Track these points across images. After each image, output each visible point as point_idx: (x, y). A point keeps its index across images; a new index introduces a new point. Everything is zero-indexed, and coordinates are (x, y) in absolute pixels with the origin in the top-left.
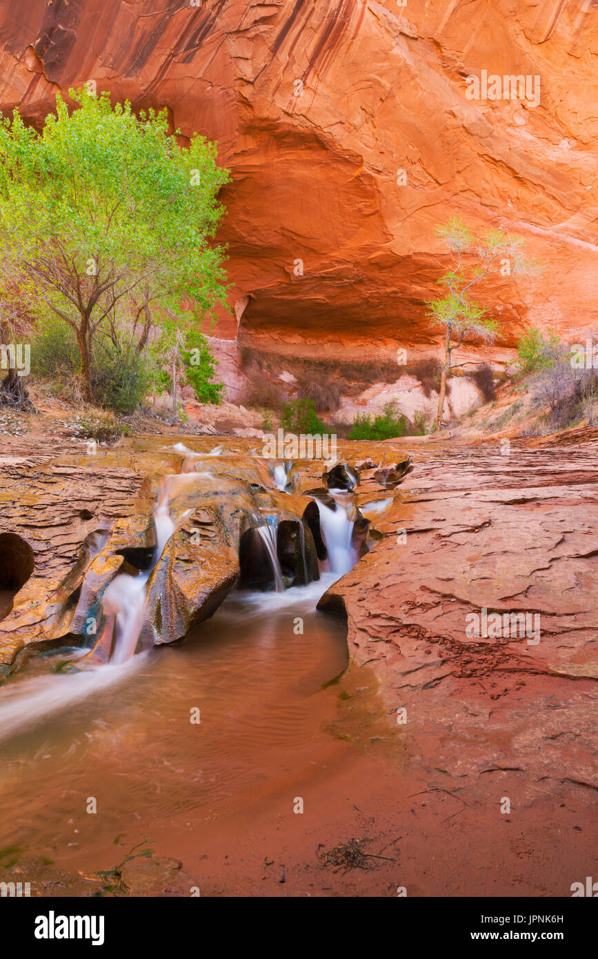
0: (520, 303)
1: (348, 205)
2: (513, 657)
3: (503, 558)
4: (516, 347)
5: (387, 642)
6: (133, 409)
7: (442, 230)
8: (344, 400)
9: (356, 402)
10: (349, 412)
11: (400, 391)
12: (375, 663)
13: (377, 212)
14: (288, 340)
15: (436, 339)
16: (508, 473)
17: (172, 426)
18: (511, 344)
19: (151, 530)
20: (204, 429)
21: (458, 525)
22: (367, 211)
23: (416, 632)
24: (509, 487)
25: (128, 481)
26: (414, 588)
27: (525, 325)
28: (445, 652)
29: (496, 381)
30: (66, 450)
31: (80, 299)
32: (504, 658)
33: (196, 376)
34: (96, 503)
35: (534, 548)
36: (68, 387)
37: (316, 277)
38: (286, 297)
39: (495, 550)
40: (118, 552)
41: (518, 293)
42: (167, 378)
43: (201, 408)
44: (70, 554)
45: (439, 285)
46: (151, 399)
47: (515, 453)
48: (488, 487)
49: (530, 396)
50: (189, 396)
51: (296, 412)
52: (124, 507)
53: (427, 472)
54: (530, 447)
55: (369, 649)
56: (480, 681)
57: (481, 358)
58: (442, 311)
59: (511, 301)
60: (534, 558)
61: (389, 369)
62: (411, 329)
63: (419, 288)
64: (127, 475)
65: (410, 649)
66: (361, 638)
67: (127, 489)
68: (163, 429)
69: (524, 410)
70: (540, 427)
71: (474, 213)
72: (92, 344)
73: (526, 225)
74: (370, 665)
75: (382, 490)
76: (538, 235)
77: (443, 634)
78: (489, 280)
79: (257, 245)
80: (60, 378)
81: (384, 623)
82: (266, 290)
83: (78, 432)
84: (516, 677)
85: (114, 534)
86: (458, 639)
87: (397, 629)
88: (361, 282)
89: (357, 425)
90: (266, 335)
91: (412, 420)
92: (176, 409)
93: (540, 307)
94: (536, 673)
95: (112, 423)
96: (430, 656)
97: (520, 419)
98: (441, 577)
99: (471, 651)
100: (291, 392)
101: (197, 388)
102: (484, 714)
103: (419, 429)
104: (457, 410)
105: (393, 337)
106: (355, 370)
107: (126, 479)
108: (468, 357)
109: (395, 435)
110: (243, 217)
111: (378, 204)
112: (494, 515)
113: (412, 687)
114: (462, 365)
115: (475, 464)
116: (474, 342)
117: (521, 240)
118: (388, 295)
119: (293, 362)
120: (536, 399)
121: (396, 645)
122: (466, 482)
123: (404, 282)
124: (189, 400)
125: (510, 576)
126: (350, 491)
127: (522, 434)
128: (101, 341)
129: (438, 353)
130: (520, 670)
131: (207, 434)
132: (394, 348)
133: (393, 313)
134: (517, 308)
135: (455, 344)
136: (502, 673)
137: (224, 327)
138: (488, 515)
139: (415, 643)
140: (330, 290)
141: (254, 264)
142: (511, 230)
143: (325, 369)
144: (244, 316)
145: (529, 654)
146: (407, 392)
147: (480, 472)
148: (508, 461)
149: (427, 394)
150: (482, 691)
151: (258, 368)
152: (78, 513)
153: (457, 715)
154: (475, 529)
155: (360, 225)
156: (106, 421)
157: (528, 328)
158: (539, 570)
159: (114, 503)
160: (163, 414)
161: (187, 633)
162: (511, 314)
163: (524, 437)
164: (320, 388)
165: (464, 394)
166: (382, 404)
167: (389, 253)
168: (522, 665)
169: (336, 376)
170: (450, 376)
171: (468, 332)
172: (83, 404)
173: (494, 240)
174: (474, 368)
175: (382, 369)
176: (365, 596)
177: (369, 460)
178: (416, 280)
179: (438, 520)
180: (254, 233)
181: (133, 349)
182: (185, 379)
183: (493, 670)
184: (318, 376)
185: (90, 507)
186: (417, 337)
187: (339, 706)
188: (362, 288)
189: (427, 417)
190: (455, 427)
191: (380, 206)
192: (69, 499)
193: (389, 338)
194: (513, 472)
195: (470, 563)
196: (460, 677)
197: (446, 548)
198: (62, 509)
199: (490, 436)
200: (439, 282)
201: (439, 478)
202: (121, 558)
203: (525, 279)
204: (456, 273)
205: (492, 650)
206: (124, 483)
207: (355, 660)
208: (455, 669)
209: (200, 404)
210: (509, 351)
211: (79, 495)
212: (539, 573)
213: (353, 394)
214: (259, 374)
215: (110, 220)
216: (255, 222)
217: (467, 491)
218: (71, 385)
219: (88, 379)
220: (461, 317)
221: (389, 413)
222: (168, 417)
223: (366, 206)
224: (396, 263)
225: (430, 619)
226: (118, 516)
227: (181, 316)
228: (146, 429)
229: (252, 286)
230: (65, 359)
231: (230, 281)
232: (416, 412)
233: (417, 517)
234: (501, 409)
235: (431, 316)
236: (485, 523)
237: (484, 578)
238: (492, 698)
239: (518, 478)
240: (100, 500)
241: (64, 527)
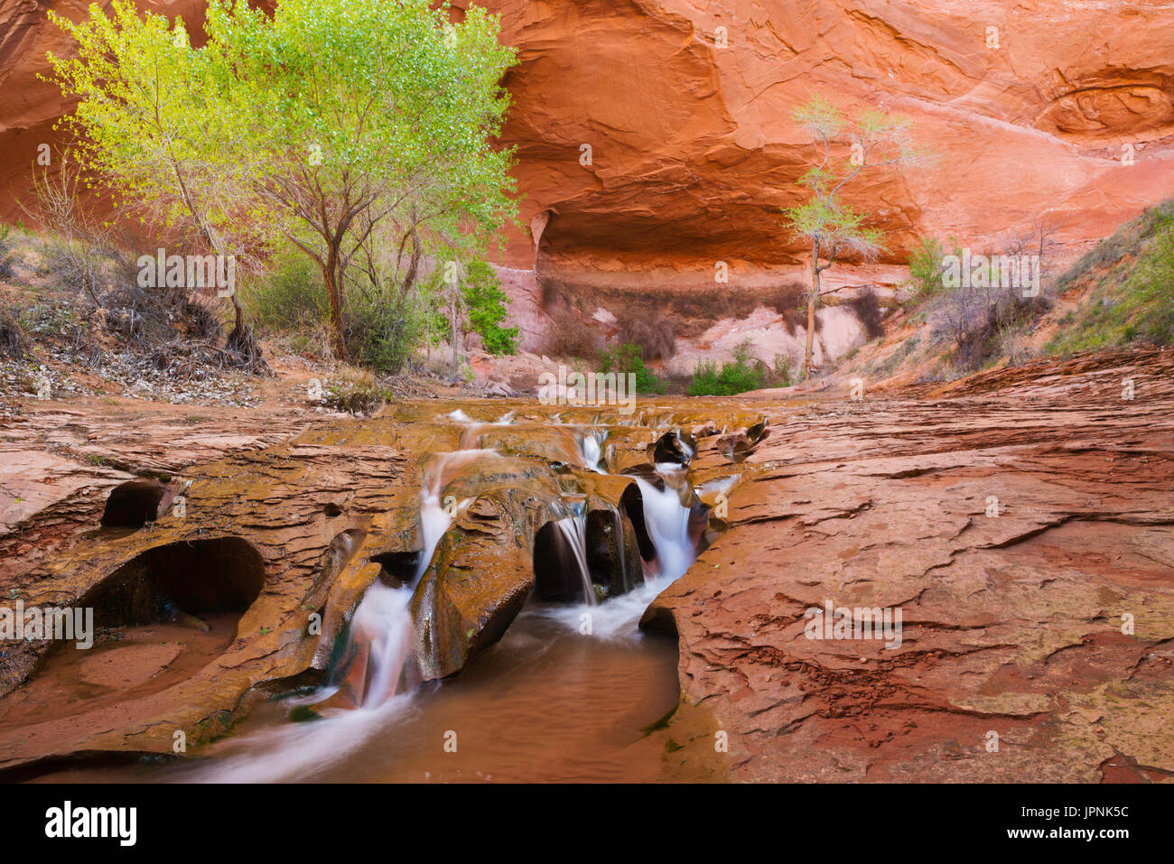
0: (911, 204)
1: (675, 86)
2: (901, 689)
3: (888, 552)
4: (907, 263)
5: (731, 670)
6: (399, 365)
7: (800, 113)
8: (680, 343)
9: (696, 345)
10: (687, 360)
11: (754, 328)
12: (715, 700)
13: (714, 93)
14: (602, 266)
15: (801, 257)
16: (896, 435)
17: (452, 386)
18: (901, 260)
19: (416, 530)
20: (496, 389)
21: (827, 509)
22: (702, 93)
23: (768, 656)
24: (899, 454)
25: (386, 463)
26: (768, 596)
27: (919, 234)
28: (809, 683)
29: (883, 310)
30: (308, 425)
31: (326, 225)
32: (888, 690)
33: (482, 319)
34: (345, 495)
35: (930, 537)
36: (313, 340)
37: (637, 183)
38: (598, 210)
39: (877, 542)
40: (374, 559)
41: (908, 191)
42: (444, 324)
43: (491, 361)
44: (312, 563)
45: (802, 186)
46: (424, 352)
47: (908, 407)
48: (870, 455)
49: (928, 328)
50: (474, 345)
51: (617, 362)
52: (381, 499)
53: (788, 437)
54: (931, 397)
55: (707, 682)
56: (855, 723)
57: (861, 280)
58: (804, 220)
59: (897, 202)
60: (929, 551)
61: (738, 300)
62: (766, 245)
63: (774, 191)
64: (386, 456)
65: (762, 679)
66: (697, 667)
67: (386, 474)
68: (439, 390)
69: (921, 348)
70: (944, 370)
71: (844, 89)
72: (344, 282)
73: (915, 101)
74: (708, 703)
75: (726, 465)
76: (932, 114)
77: (806, 658)
78: (867, 176)
79: (558, 145)
80: (303, 330)
81: (726, 645)
82: (572, 203)
83: (325, 400)
84: (905, 716)
85: (369, 535)
86: (825, 665)
87: (744, 652)
88: (696, 186)
89: (698, 375)
90: (574, 262)
91: (773, 367)
92: (457, 364)
93: (938, 209)
94: (932, 710)
95: (370, 387)
96: (789, 689)
97: (916, 361)
98: (803, 580)
99: (844, 681)
100: (609, 335)
101: (484, 334)
102: (859, 768)
103: (781, 377)
104: (833, 352)
105: (742, 256)
106: (694, 303)
107: (384, 461)
108: (845, 279)
109: (750, 388)
110: (538, 108)
111: (715, 82)
112: (877, 494)
113: (764, 732)
114: (836, 291)
115: (853, 425)
116: (850, 260)
117: (909, 121)
118: (732, 203)
119: (611, 295)
120: (938, 332)
121: (744, 675)
122: (838, 449)
123: (755, 183)
124: (474, 351)
125: (897, 577)
126: (685, 466)
127: (920, 381)
128: (355, 280)
129: (802, 275)
130: (910, 706)
131: (498, 395)
132: (744, 271)
133: (742, 225)
134: (907, 211)
135: (826, 263)
136: (885, 710)
137: (516, 252)
138: (867, 494)
139: (768, 673)
140: (657, 199)
141: (555, 169)
142: (894, 108)
143: (654, 303)
144: (544, 237)
145: (922, 684)
146: (764, 329)
147: (859, 435)
148: (898, 419)
149: (791, 331)
150: (858, 736)
151: (564, 305)
152: (322, 508)
153: (823, 771)
154: (850, 514)
155: (693, 112)
156: (362, 384)
157: (923, 238)
158: (937, 567)
159: (368, 494)
160: (440, 371)
161: (464, 665)
162: (900, 219)
163: (923, 384)
164: (648, 329)
165: (841, 329)
166: (731, 346)
167: (733, 146)
168: (913, 699)
169: (668, 312)
170: (820, 306)
171: (841, 246)
172: (334, 362)
173: (873, 122)
174: (852, 294)
175: (730, 300)
176: (702, 608)
177: (710, 424)
178: (769, 180)
179: (801, 503)
180: (553, 129)
181: (398, 288)
182: (469, 325)
183: (873, 707)
184: (644, 313)
185: (338, 499)
186: (774, 255)
187: (665, 759)
188: (698, 195)
189: (791, 362)
190: (829, 373)
191: (718, 85)
192: (311, 489)
193: (738, 258)
194: (904, 433)
195: (842, 560)
196: (828, 717)
197: (811, 541)
198: (303, 503)
199: (876, 385)
200: (800, 181)
201: (804, 444)
202: (377, 566)
203: (916, 172)
204: (823, 168)
205: (872, 679)
206: (383, 466)
207: (688, 696)
208: (822, 706)
209: (488, 356)
210: (898, 269)
211: (324, 484)
212: (937, 572)
213: (692, 335)
214: (566, 313)
215: (362, 122)
216: (554, 114)
217: (840, 461)
218: (317, 338)
219: (339, 329)
220: (830, 227)
221: (741, 358)
222: (447, 375)
223: (699, 87)
224: (743, 159)
225: (789, 639)
226: (374, 510)
227: (461, 242)
228: (416, 392)
229: (553, 198)
230: (309, 303)
231: (520, 193)
232: (777, 355)
233: (773, 499)
234: (890, 347)
235: (791, 227)
236: (864, 505)
237: (862, 581)
238: (872, 745)
239: (910, 441)
240: (350, 490)
241: (303, 528)
